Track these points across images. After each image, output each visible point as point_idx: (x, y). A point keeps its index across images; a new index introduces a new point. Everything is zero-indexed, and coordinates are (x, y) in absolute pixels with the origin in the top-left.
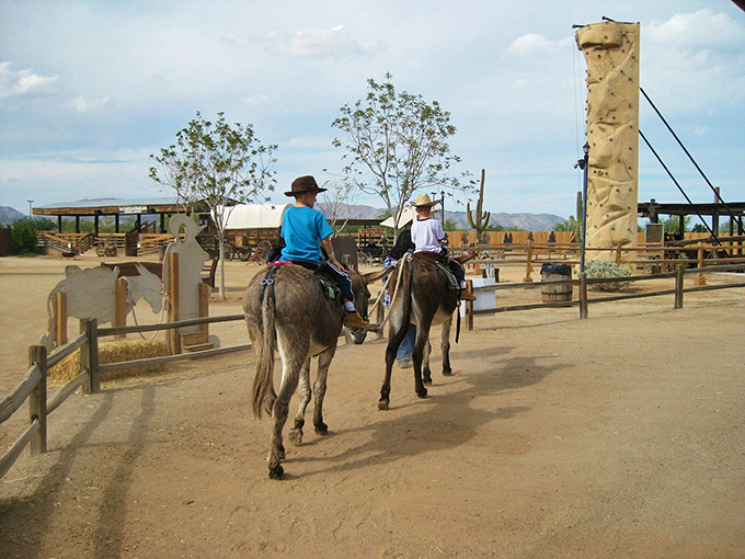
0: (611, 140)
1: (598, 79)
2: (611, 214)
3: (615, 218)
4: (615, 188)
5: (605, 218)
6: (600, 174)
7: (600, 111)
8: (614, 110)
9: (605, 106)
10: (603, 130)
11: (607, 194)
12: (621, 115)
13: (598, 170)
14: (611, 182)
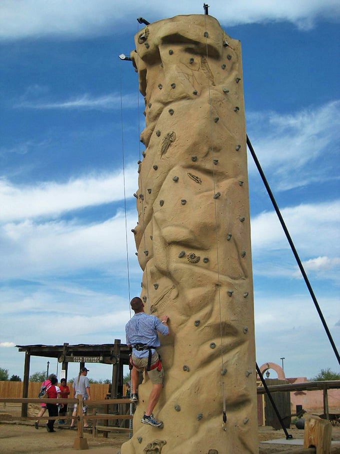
0: (217, 197)
1: (191, 93)
2: (219, 342)
3: (226, 350)
4: (223, 291)
5: (207, 350)
6: (194, 261)
7: (195, 145)
8: (217, 149)
9: (204, 137)
10: (197, 180)
11: (207, 300)
12: (227, 161)
13: (188, 252)
14: (216, 277)
